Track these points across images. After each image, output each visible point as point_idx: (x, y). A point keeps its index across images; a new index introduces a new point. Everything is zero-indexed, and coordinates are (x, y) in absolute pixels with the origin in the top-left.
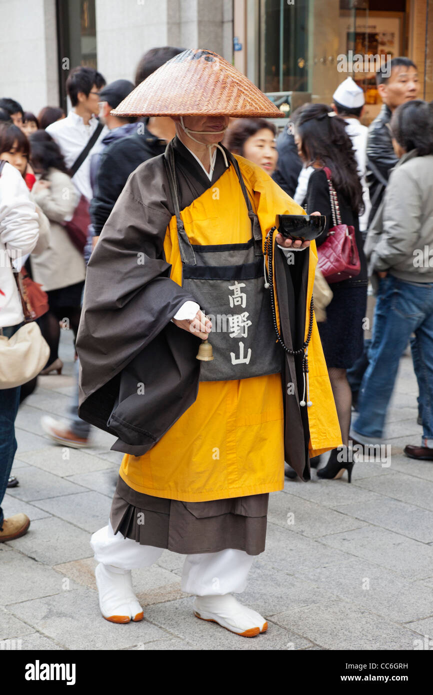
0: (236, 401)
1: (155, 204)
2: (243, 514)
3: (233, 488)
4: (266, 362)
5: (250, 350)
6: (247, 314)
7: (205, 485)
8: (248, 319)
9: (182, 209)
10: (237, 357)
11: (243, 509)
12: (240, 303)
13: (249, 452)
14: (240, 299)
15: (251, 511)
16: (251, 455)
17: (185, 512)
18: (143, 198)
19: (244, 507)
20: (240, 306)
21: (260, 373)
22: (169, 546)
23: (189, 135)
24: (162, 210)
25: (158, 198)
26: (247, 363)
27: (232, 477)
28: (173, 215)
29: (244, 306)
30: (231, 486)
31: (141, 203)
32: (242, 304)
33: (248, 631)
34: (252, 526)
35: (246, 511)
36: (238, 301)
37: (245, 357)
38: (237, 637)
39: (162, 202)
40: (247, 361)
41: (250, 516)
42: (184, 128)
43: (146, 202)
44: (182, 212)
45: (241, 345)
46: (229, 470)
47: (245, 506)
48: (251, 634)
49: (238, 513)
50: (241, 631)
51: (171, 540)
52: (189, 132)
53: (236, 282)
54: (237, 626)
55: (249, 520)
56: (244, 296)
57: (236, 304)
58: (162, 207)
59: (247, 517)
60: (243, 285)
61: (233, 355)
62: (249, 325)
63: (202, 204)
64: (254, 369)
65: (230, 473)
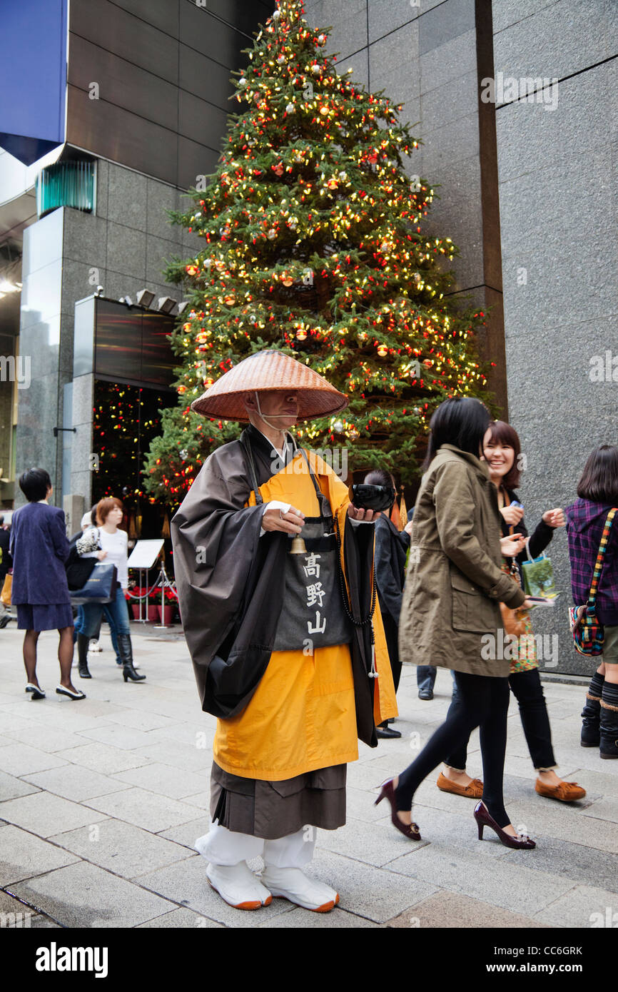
0: (313, 670)
1: (235, 478)
2: (321, 787)
3: (313, 761)
4: (338, 632)
5: (325, 619)
6: (320, 584)
7: (289, 761)
8: (321, 589)
9: (260, 485)
10: (314, 626)
11: (320, 782)
12: (313, 573)
13: (326, 722)
14: (314, 570)
15: (330, 783)
16: (328, 724)
17: (272, 792)
18: (223, 474)
19: (321, 780)
20: (314, 576)
21: (333, 642)
22: (255, 832)
23: (265, 421)
24: (242, 484)
25: (237, 473)
26: (323, 632)
27: (311, 749)
28: (252, 490)
29: (318, 576)
30: (310, 760)
31: (222, 480)
32: (316, 574)
33: (323, 906)
34: (330, 798)
35: (323, 784)
36: (311, 571)
37: (321, 626)
38: (312, 914)
39: (241, 476)
40: (322, 630)
41: (328, 788)
42: (261, 414)
43: (227, 477)
44: (260, 488)
45: (318, 614)
46: (309, 743)
47: (322, 778)
48: (325, 910)
49: (316, 786)
50: (315, 907)
51: (257, 825)
52: (265, 418)
53: (312, 554)
54: (311, 902)
55: (328, 793)
56: (318, 566)
57: (310, 574)
58: (241, 481)
59: (325, 790)
60: (319, 556)
61: (310, 624)
62: (322, 595)
63: (278, 480)
64: (329, 639)
65: (309, 746)
